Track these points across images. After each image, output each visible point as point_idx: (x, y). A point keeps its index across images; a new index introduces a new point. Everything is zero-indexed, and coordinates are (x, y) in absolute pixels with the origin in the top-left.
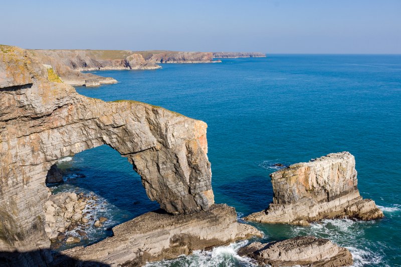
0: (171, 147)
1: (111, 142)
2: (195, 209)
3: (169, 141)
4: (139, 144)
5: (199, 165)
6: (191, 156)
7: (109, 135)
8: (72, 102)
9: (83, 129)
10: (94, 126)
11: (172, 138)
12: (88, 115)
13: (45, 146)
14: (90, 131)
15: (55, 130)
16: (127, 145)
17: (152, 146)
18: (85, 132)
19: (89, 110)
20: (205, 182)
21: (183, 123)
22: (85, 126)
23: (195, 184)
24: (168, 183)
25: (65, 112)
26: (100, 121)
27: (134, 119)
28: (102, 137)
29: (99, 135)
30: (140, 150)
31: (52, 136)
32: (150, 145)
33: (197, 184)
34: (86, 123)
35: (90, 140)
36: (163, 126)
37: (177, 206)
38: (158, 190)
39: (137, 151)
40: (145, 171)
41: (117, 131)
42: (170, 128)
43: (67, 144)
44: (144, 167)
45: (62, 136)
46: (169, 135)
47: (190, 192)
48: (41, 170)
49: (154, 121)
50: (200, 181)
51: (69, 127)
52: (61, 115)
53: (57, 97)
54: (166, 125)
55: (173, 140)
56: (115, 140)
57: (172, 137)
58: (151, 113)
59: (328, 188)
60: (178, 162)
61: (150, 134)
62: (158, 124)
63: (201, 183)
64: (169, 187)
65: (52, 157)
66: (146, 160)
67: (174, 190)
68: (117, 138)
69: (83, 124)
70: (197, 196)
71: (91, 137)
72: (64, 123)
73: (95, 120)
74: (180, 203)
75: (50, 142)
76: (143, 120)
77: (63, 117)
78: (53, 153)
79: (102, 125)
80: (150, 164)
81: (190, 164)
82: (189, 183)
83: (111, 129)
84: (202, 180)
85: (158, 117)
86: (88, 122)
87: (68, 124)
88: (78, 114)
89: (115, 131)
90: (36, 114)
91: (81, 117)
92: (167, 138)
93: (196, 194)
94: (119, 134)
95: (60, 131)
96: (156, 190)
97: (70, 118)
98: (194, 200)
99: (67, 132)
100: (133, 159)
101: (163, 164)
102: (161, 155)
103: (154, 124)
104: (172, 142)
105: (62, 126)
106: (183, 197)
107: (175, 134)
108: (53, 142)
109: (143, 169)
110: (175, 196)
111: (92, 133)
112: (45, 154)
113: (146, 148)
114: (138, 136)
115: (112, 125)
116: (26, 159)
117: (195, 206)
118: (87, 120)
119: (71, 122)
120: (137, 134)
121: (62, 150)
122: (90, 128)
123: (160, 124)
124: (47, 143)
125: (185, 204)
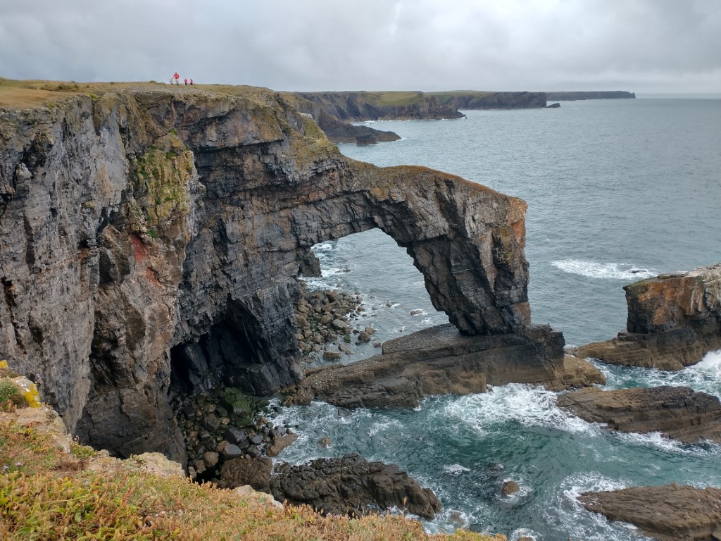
0: (469, 236)
1: (385, 226)
2: (501, 329)
3: (467, 228)
4: (423, 228)
5: (511, 264)
6: (500, 250)
7: (382, 216)
9: (347, 205)
10: (362, 202)
11: (472, 223)
12: (355, 186)
13: (298, 227)
14: (356, 208)
15: (312, 206)
16: (406, 230)
17: (443, 233)
18: (350, 211)
19: (356, 179)
21: (490, 202)
22: (350, 201)
23: (502, 292)
24: (462, 288)
26: (371, 195)
27: (418, 193)
28: (373, 218)
30: (423, 238)
31: (308, 214)
32: (439, 232)
33: (506, 293)
35: (357, 221)
36: (459, 205)
37: (474, 322)
38: (448, 296)
39: (420, 239)
40: (431, 268)
41: (394, 210)
43: (326, 226)
44: (429, 264)
45: (320, 214)
46: (468, 218)
47: (494, 303)
48: (293, 259)
49: (447, 197)
50: (510, 288)
51: (330, 202)
52: (320, 184)
53: (314, 159)
54: (465, 204)
55: (473, 225)
56: (390, 223)
57: (471, 221)
58: (444, 186)
60: (478, 258)
61: (439, 216)
62: (453, 201)
63: (511, 291)
64: (464, 293)
65: (306, 241)
66: (432, 253)
67: (471, 299)
68: (392, 220)
69: (348, 198)
70: (505, 310)
71: (358, 217)
72: (323, 196)
73: (364, 193)
75: (304, 222)
76: (431, 195)
77: (322, 188)
78: (309, 237)
79: (373, 200)
81: (496, 262)
82: (493, 291)
83: (385, 207)
84: (513, 287)
85: (452, 192)
86: (355, 196)
87: (329, 198)
88: (342, 184)
89: (392, 209)
90: (287, 182)
91: (346, 189)
92: (464, 221)
93: (502, 307)
94: (396, 214)
95: (319, 208)
96: (444, 296)
97: (331, 189)
98: (500, 315)
99: (327, 208)
100: (414, 250)
101: (456, 260)
102: (454, 246)
103: (446, 201)
104: (471, 228)
105: (321, 200)
106: (483, 310)
107: (476, 217)
108: (308, 221)
109: (427, 265)
110: (472, 308)
111: (360, 211)
112: (298, 237)
113: (434, 235)
114: (423, 218)
115: (386, 202)
116: (274, 243)
117: (501, 324)
118: (353, 193)
119: (333, 195)
120: (421, 215)
121: (319, 232)
122: (357, 204)
123: (455, 202)
124: (300, 223)
125: (486, 320)
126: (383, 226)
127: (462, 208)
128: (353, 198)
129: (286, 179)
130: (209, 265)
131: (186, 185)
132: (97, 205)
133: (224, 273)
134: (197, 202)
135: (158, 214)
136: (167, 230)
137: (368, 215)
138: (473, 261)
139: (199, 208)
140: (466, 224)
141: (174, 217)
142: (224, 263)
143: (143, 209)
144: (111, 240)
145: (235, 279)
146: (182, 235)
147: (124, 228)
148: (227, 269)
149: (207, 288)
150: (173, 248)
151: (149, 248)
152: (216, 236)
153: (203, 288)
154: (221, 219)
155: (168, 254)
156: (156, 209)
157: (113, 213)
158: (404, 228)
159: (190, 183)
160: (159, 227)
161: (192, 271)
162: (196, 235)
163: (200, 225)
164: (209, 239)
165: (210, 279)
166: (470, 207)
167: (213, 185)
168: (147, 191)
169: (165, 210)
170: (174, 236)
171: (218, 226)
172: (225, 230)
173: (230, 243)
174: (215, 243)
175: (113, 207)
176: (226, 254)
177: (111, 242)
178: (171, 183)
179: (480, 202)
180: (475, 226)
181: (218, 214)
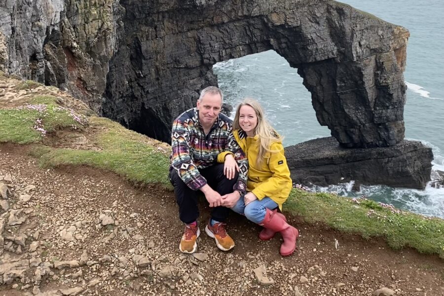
0: (355, 60)
1: (280, 48)
2: (377, 143)
3: (354, 52)
4: (314, 52)
5: (391, 86)
6: (381, 73)
7: (278, 39)
9: (247, 28)
10: (260, 26)
11: (358, 48)
12: (256, 11)
13: (202, 47)
14: (255, 31)
15: (215, 28)
17: (331, 56)
18: (249, 33)
19: (256, 4)
20: (395, 110)
21: (376, 29)
22: (249, 25)
23: (381, 111)
24: (345, 106)
25: (228, 6)
26: (268, 20)
27: (312, 19)
28: (269, 41)
30: (314, 61)
31: (212, 36)
32: (328, 55)
33: (384, 111)
35: (255, 43)
36: (348, 30)
37: (354, 136)
38: (332, 113)
39: (310, 61)
40: (318, 88)
42: (358, 34)
43: (227, 46)
45: (222, 36)
46: (355, 44)
47: (372, 120)
49: (337, 23)
51: (231, 25)
52: (223, 9)
55: (359, 50)
56: (284, 45)
57: (358, 46)
58: (335, 13)
60: (361, 80)
61: (329, 40)
62: (342, 27)
63: (389, 111)
64: (346, 111)
65: (210, 60)
66: (321, 74)
67: (352, 116)
68: (286, 43)
69: (248, 22)
70: (381, 127)
71: (256, 40)
72: (226, 20)
73: (263, 18)
74: (357, 133)
75: (208, 43)
76: (323, 21)
77: (225, 12)
78: (212, 56)
79: (270, 25)
80: (324, 80)
81: (378, 85)
82: (373, 109)
83: (281, 31)
85: (343, 18)
86: (254, 20)
87: (231, 21)
88: (243, 9)
89: (286, 33)
90: (195, 6)
91: (245, 13)
92: (351, 47)
93: (380, 124)
94: (289, 38)
95: (221, 30)
96: (329, 114)
97: (233, 14)
98: (377, 131)
99: (229, 31)
100: (304, 71)
101: (342, 81)
102: (340, 69)
103: (336, 27)
104: (357, 53)
105: (223, 23)
106: (362, 126)
107: (362, 43)
108: (212, 42)
109: (315, 85)
110: (352, 124)
111: (258, 34)
112: (202, 56)
113: (323, 59)
114: (314, 42)
115: (282, 26)
116: (181, 60)
117: (377, 139)
118: (253, 17)
119: (234, 19)
120: (312, 39)
121: (221, 52)
122: (256, 27)
123: (344, 28)
124: (205, 43)
125: (364, 135)
126: (278, 48)
127: (350, 34)
128: (252, 22)
129: (194, 3)
130: (127, 78)
131: (110, 7)
132: (44, 24)
133: (139, 85)
134: (118, 22)
135: (87, 31)
136: (94, 46)
137: (265, 38)
138: (357, 82)
139: (119, 28)
140: (353, 49)
141: (100, 35)
142: (139, 76)
143: (74, 27)
144: (50, 53)
145: (148, 91)
146: (106, 51)
147: (59, 43)
148: (141, 81)
149: (125, 97)
150: (98, 62)
151: (79, 61)
152: (132, 52)
153: (121, 97)
154: (137, 38)
155: (94, 67)
156: (85, 27)
157: (53, 30)
158: (297, 50)
159: (113, 6)
160: (87, 44)
161: (113, 82)
162: (117, 51)
163: (120, 42)
164: (127, 55)
165: (127, 90)
166: (357, 33)
167: (131, 7)
168: (77, 11)
169: (92, 28)
170: (99, 52)
171: (135, 44)
172: (140, 47)
173: (145, 59)
174: (131, 58)
175: (54, 26)
176: (141, 69)
177: (51, 56)
178: (98, 6)
179: (367, 29)
180: (361, 51)
181: (134, 33)
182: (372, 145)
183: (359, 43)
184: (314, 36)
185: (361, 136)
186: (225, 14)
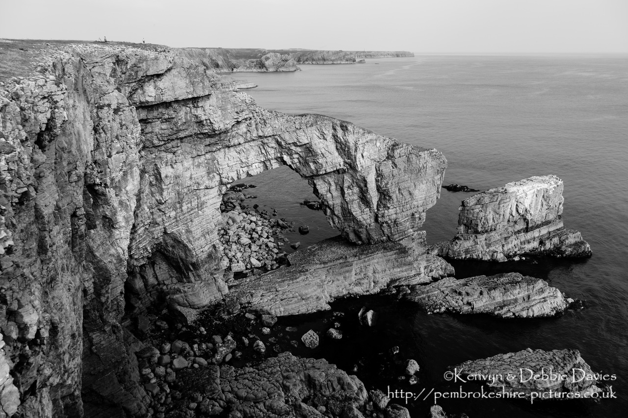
0: (359, 170)
1: (292, 163)
2: (382, 239)
4: (324, 165)
5: (390, 190)
6: (381, 179)
7: (290, 155)
8: (251, 115)
10: (273, 144)
11: (361, 159)
12: (268, 131)
14: (269, 150)
15: (232, 149)
16: (309, 166)
17: (338, 167)
18: (263, 151)
19: (269, 125)
20: (395, 209)
21: (375, 142)
22: (264, 144)
23: (383, 211)
24: (353, 210)
25: (243, 128)
27: (320, 136)
28: (283, 157)
29: (279, 155)
30: (324, 172)
31: (229, 156)
32: (336, 166)
33: (386, 211)
34: (265, 141)
35: (269, 160)
36: (352, 145)
37: (362, 235)
38: (341, 217)
39: (321, 173)
40: (328, 196)
41: (300, 150)
42: (360, 147)
43: (244, 165)
44: (327, 192)
45: (239, 155)
47: (376, 220)
48: (216, 194)
49: (342, 138)
50: (389, 208)
51: (247, 145)
52: (239, 131)
54: (356, 143)
56: (296, 161)
57: (361, 157)
58: (339, 129)
59: (529, 217)
60: (366, 186)
61: (336, 154)
63: (390, 210)
64: (354, 213)
65: (228, 179)
66: (330, 184)
67: (360, 218)
68: (298, 158)
69: (262, 142)
70: (385, 225)
71: (270, 157)
72: (242, 140)
73: (276, 137)
74: (365, 232)
75: (226, 163)
76: (329, 137)
77: (241, 134)
78: (230, 175)
79: (283, 143)
80: (333, 187)
81: (378, 188)
82: (376, 211)
83: (293, 148)
84: (391, 207)
85: (346, 134)
86: (268, 140)
87: (247, 141)
88: (257, 130)
90: (214, 131)
91: (261, 134)
92: (355, 158)
93: (383, 223)
94: (301, 154)
95: (237, 151)
96: (338, 217)
97: (249, 135)
99: (245, 150)
100: (315, 182)
101: (349, 188)
102: (347, 177)
103: (341, 142)
104: (361, 163)
105: (240, 144)
106: (368, 226)
107: (364, 154)
108: (229, 162)
110: (358, 223)
111: (272, 152)
112: (220, 176)
113: (332, 170)
114: (323, 156)
115: (295, 144)
116: (201, 182)
117: (381, 235)
118: (266, 137)
119: (250, 140)
120: (322, 153)
121: (238, 171)
122: (270, 146)
123: (348, 142)
124: (223, 164)
125: (371, 233)
127: (354, 147)
129: (213, 128)
133: (160, 210)
134: (140, 152)
136: (119, 180)
138: (362, 189)
139: (141, 157)
140: (357, 161)
141: (124, 168)
142: (159, 203)
143: (96, 163)
146: (132, 184)
148: (162, 207)
151: (103, 198)
152: (151, 179)
154: (156, 165)
155: (121, 202)
156: (108, 162)
158: (308, 164)
160: (112, 179)
164: (146, 182)
169: (116, 162)
170: (125, 186)
171: (155, 171)
172: (160, 174)
173: (165, 185)
174: (151, 185)
176: (161, 195)
179: (367, 142)
180: (363, 161)
181: (153, 160)
182: (378, 241)
183: (362, 155)
184: (323, 151)
185: (368, 234)
186: (241, 135)
